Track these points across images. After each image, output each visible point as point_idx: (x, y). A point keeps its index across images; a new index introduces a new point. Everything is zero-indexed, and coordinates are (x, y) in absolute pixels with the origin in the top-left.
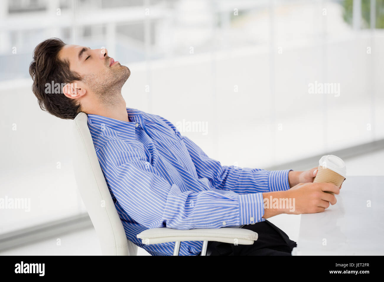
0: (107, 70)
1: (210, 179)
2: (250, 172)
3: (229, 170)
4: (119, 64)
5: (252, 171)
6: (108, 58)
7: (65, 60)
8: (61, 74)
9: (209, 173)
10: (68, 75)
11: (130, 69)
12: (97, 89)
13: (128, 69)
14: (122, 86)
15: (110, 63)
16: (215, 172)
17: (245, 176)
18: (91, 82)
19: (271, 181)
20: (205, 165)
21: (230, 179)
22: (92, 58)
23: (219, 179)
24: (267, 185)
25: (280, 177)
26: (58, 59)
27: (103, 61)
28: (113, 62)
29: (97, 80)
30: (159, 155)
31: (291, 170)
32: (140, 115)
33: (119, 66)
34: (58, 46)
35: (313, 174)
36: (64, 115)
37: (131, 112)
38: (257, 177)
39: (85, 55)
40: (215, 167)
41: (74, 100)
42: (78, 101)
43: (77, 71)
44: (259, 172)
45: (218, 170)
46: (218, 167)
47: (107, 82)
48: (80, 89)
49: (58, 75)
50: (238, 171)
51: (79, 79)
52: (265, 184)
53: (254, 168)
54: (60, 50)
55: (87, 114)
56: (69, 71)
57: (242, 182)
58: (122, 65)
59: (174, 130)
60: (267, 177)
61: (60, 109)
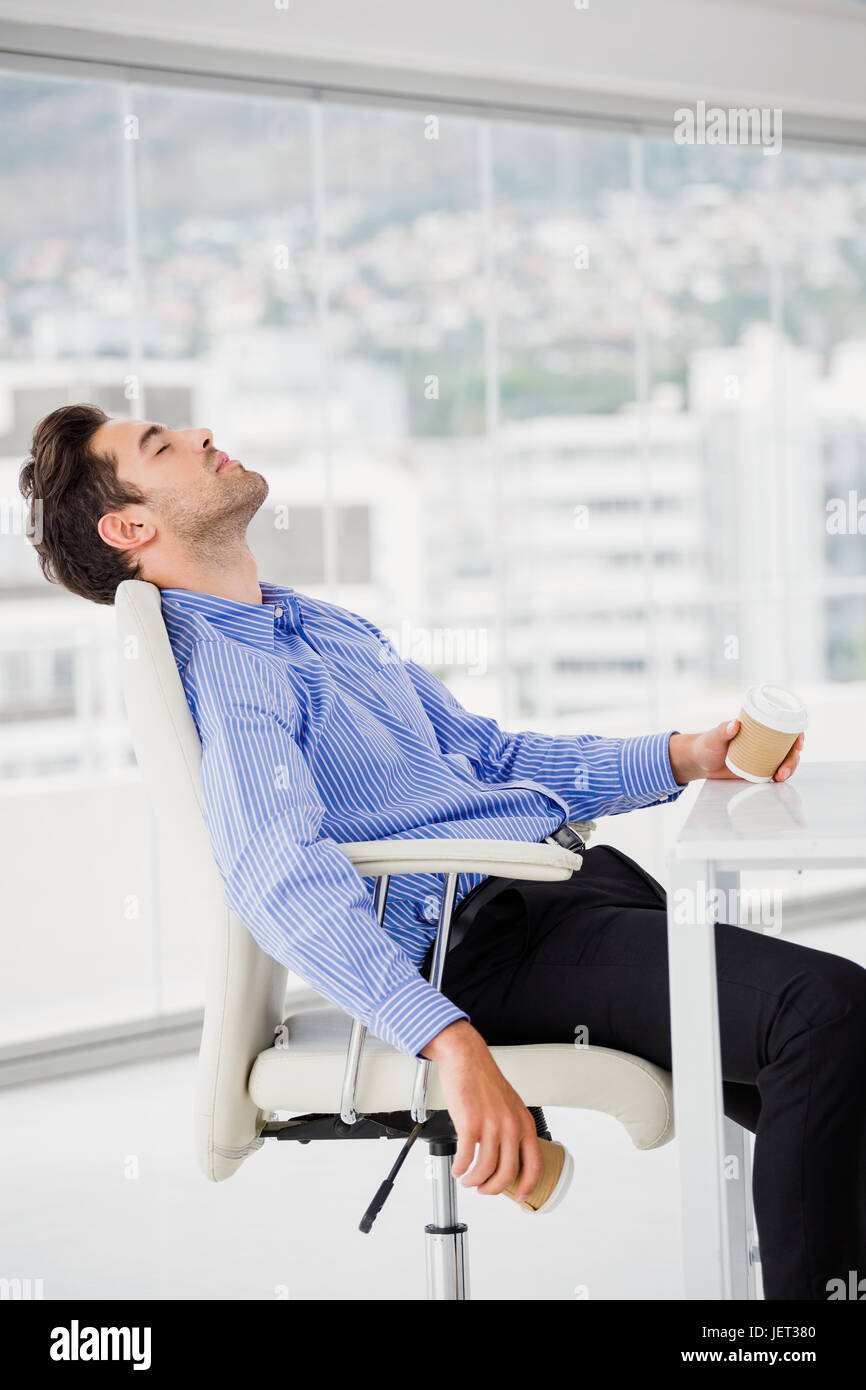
0: (210, 479)
1: (474, 763)
2: (575, 742)
3: (520, 740)
4: (241, 467)
5: (580, 741)
6: (213, 451)
7: (106, 454)
8: (94, 489)
9: (469, 747)
10: (112, 490)
11: (267, 481)
12: (183, 525)
13: (263, 480)
14: (247, 522)
15: (216, 463)
16: (483, 745)
17: (561, 753)
18: (168, 507)
19: (626, 761)
20: (459, 727)
21: (521, 761)
22: (173, 450)
23: (495, 763)
24: (616, 772)
25: (649, 749)
26: (90, 452)
27: (202, 458)
28: (225, 461)
29: (183, 503)
30: (338, 691)
31: (674, 733)
32: (290, 598)
33: (239, 471)
34: (91, 422)
35: (725, 732)
36: (101, 592)
37: (270, 592)
38: (593, 754)
39: (155, 443)
40: (484, 732)
41: (124, 552)
42: (135, 557)
43: (133, 480)
44: (597, 742)
45: (492, 740)
46: (491, 735)
47: (208, 509)
48: (141, 526)
49: (88, 490)
50: (542, 743)
51: (138, 500)
52: (611, 769)
53: (585, 734)
54: (95, 430)
55: (160, 589)
56: (114, 481)
57: (554, 767)
58: (247, 469)
59: (378, 636)
60: (615, 751)
61: (90, 577)
